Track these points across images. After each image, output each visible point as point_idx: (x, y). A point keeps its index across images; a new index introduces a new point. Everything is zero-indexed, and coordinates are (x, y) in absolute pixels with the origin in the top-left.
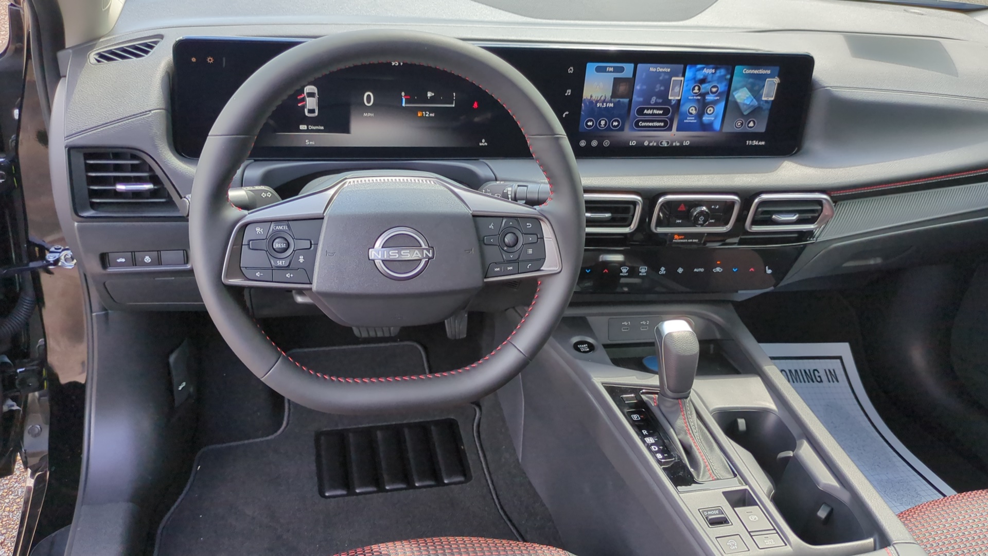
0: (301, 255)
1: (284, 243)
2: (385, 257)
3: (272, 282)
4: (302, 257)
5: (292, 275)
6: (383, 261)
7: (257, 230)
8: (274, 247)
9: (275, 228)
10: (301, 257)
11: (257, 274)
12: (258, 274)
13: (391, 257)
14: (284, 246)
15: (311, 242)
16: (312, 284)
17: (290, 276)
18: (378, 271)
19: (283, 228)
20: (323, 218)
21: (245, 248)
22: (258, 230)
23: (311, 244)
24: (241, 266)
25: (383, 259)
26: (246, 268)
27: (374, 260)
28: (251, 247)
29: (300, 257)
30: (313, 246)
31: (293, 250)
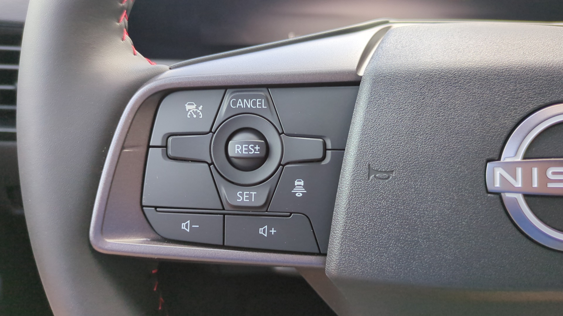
0: (299, 177)
1: (255, 144)
2: (535, 185)
3: (223, 246)
4: (302, 183)
5: (273, 231)
6: (527, 197)
7: (188, 107)
8: (231, 154)
9: (235, 103)
10: (299, 183)
11: (183, 226)
12: (185, 226)
13: (550, 185)
14: (256, 151)
15: (325, 144)
16: (325, 255)
17: (269, 233)
18: (511, 225)
19: (254, 103)
20: (356, 83)
21: (155, 154)
22: (190, 107)
23: (325, 149)
24: (144, 203)
25: (529, 191)
26: (156, 207)
27: (498, 194)
28: (170, 152)
29: (296, 183)
30: (329, 153)
31: (280, 164)
